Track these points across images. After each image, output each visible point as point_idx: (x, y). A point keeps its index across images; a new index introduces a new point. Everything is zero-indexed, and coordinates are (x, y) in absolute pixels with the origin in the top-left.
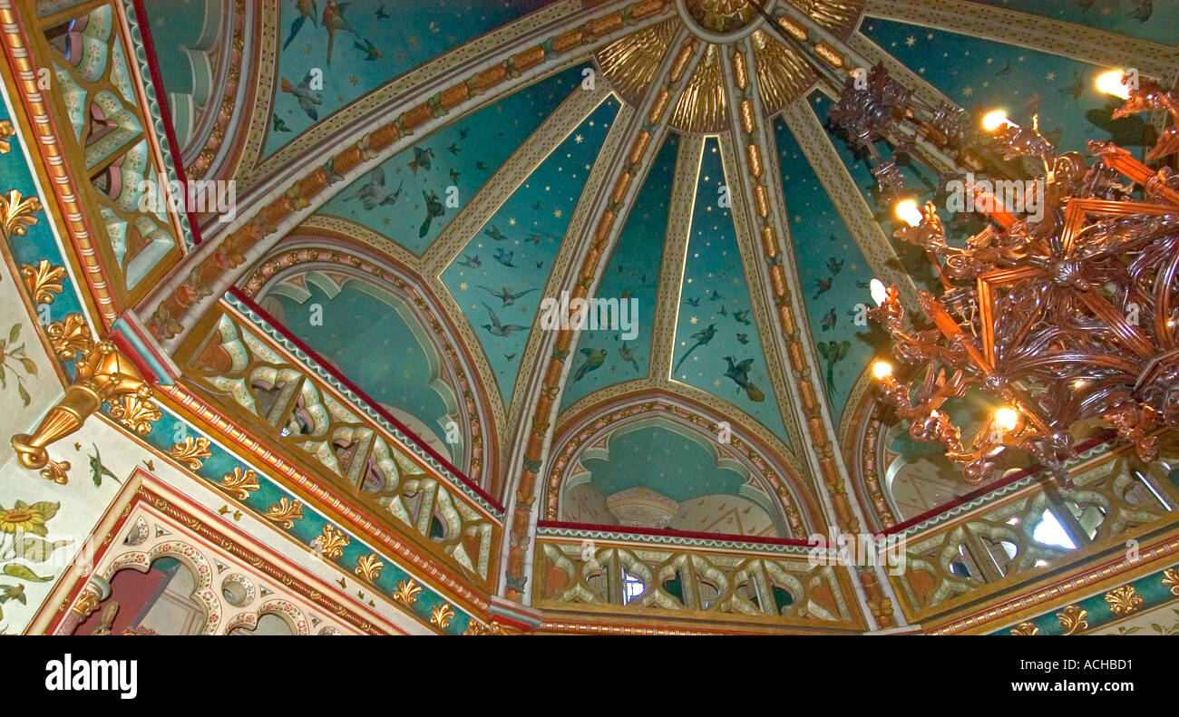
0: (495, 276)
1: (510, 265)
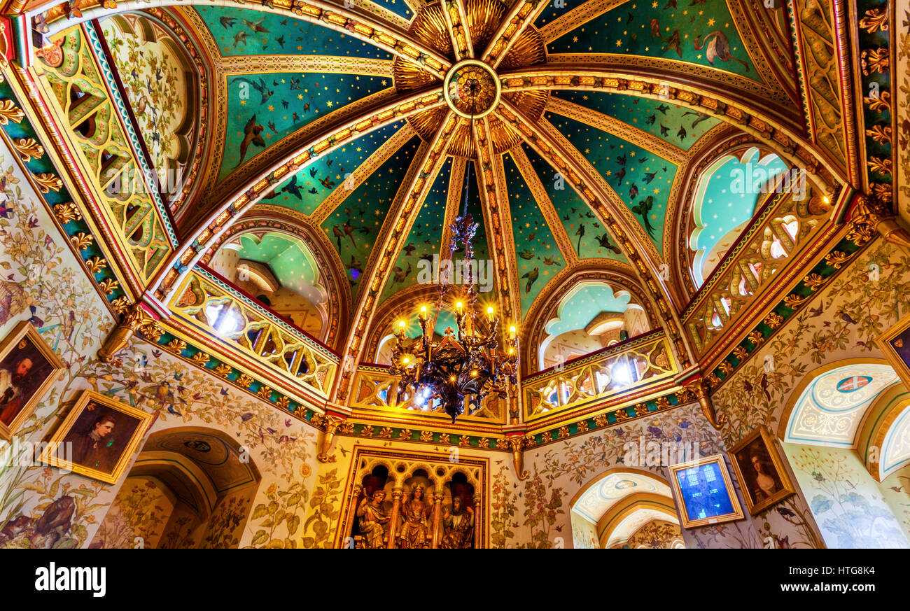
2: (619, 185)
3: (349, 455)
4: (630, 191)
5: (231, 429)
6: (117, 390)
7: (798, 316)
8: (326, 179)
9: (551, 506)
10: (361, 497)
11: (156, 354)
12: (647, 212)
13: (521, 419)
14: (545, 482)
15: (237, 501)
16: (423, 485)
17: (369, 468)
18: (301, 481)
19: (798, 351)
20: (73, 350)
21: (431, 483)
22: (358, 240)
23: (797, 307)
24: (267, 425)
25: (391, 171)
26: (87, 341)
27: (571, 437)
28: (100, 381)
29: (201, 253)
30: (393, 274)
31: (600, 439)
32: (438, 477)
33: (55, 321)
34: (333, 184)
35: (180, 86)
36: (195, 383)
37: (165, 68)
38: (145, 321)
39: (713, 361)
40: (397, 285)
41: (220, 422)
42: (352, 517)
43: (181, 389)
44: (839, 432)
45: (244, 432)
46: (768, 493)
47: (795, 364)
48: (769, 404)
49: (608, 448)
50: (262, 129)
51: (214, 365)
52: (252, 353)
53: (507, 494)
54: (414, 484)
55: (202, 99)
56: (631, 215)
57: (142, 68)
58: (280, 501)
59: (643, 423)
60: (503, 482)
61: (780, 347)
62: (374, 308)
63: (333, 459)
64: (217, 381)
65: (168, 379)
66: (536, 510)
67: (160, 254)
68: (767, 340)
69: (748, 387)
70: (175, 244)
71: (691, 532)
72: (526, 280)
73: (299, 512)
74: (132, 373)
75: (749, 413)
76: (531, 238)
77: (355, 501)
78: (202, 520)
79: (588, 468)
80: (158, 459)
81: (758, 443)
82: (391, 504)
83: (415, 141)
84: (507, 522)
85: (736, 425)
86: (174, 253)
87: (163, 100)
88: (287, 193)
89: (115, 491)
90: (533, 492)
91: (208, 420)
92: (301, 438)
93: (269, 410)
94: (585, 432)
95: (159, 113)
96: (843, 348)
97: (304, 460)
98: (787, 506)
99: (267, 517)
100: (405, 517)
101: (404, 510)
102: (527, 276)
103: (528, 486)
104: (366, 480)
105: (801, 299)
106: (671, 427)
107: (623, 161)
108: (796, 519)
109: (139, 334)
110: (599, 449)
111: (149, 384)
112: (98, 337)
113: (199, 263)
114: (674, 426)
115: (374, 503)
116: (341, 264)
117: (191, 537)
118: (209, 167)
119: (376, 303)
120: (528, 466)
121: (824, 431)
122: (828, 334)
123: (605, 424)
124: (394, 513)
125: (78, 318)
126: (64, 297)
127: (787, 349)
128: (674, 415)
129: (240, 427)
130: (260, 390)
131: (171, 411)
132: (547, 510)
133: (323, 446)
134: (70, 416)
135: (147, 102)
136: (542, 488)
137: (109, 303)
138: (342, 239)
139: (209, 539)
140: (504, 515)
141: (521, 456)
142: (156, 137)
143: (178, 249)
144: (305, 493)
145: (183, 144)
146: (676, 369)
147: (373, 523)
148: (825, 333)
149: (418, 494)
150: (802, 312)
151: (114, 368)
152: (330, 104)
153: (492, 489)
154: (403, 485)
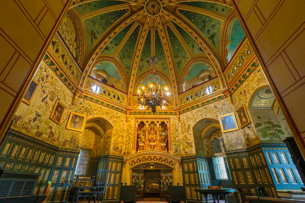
0: (160, 62)
1: (161, 60)
2: (204, 30)
3: (134, 120)
4: (208, 32)
5: (105, 117)
6: (77, 111)
7: (254, 72)
8: (115, 44)
9: (188, 129)
10: (138, 130)
11: (84, 101)
12: (213, 38)
13: (178, 106)
14: (186, 123)
15: (109, 133)
16: (154, 125)
17: (139, 122)
18: (123, 127)
19: (254, 83)
20: (67, 103)
21: (156, 125)
22: (127, 60)
23: (253, 69)
24: (112, 115)
25: (133, 37)
26: (69, 101)
27: (192, 110)
28: (74, 109)
29: (88, 73)
30: (139, 68)
31: (200, 110)
32: (157, 123)
33: (62, 98)
34: (117, 44)
35: (73, 27)
36: (94, 106)
37: (68, 24)
38: (80, 94)
39: (231, 86)
40: (140, 71)
41: (101, 115)
42: (137, 135)
43: (91, 109)
44: (267, 104)
45: (107, 117)
46: (245, 122)
47: (253, 87)
48: (246, 98)
49: (202, 112)
50: (95, 34)
51: (97, 101)
52: (105, 97)
53: (176, 126)
54: (151, 125)
55: (78, 29)
56: (208, 40)
57: (63, 26)
58: (119, 132)
59: (212, 105)
60: (175, 123)
61: (249, 81)
62: (134, 79)
63: (130, 121)
64: (98, 105)
65: (88, 107)
66: (184, 130)
67: (79, 76)
68: (246, 80)
69: (241, 93)
70: (81, 72)
71: (224, 133)
72: (178, 64)
73: (124, 134)
74: (80, 107)
75: (241, 101)
76: (178, 51)
77: (137, 131)
78: (102, 138)
79: (197, 118)
80: (89, 125)
81: (243, 109)
82: (146, 131)
83: (139, 26)
84: (176, 133)
85: (238, 104)
86: (82, 74)
87: (70, 33)
88: (105, 50)
89: (83, 133)
90: (183, 125)
91: (99, 115)
92: (121, 117)
93: (112, 111)
94: (196, 108)
95: (69, 37)
96: (264, 82)
97: (123, 122)
98: (249, 126)
99: (116, 136)
100: (150, 134)
101: (149, 132)
102: (178, 63)
103: (182, 124)
104: (139, 125)
105: (254, 67)
106: (220, 106)
107: (204, 22)
108: (251, 129)
109: (79, 97)
110: (200, 113)
111: (84, 108)
112: (71, 99)
113: (88, 76)
114: (221, 105)
115: (142, 131)
116: (124, 67)
117: (100, 142)
118: (85, 48)
119: (135, 78)
120: (181, 119)
121: (262, 104)
122: (261, 78)
123: (202, 106)
124: (147, 133)
125: (66, 96)
126: (62, 92)
127: (251, 82)
128: (221, 102)
129: (106, 116)
130: (109, 106)
131: (90, 114)
132: (187, 130)
133: (127, 118)
134: (70, 118)
135: (66, 35)
136: (185, 124)
137: (71, 91)
138: (123, 60)
139: (104, 142)
140: (175, 132)
141: (179, 116)
142: (70, 44)
143: (83, 73)
144: (124, 130)
145: (77, 43)
146: (222, 89)
147: (142, 136)
148: (260, 78)
149: (152, 128)
150: (255, 71)
151: (76, 106)
152: (112, 21)
153: (172, 125)
154: (148, 126)
